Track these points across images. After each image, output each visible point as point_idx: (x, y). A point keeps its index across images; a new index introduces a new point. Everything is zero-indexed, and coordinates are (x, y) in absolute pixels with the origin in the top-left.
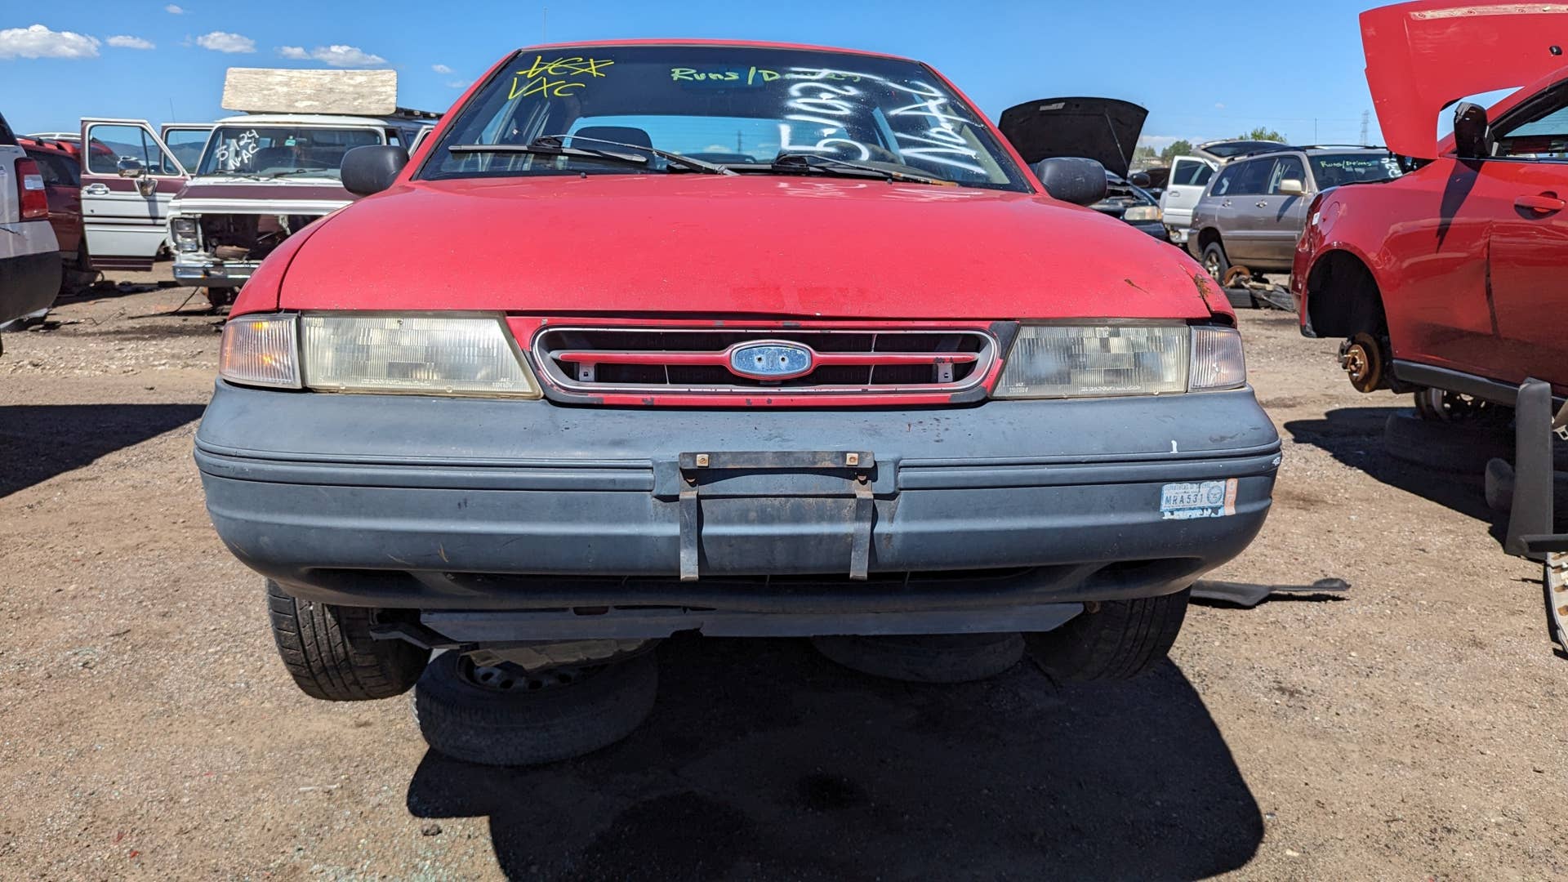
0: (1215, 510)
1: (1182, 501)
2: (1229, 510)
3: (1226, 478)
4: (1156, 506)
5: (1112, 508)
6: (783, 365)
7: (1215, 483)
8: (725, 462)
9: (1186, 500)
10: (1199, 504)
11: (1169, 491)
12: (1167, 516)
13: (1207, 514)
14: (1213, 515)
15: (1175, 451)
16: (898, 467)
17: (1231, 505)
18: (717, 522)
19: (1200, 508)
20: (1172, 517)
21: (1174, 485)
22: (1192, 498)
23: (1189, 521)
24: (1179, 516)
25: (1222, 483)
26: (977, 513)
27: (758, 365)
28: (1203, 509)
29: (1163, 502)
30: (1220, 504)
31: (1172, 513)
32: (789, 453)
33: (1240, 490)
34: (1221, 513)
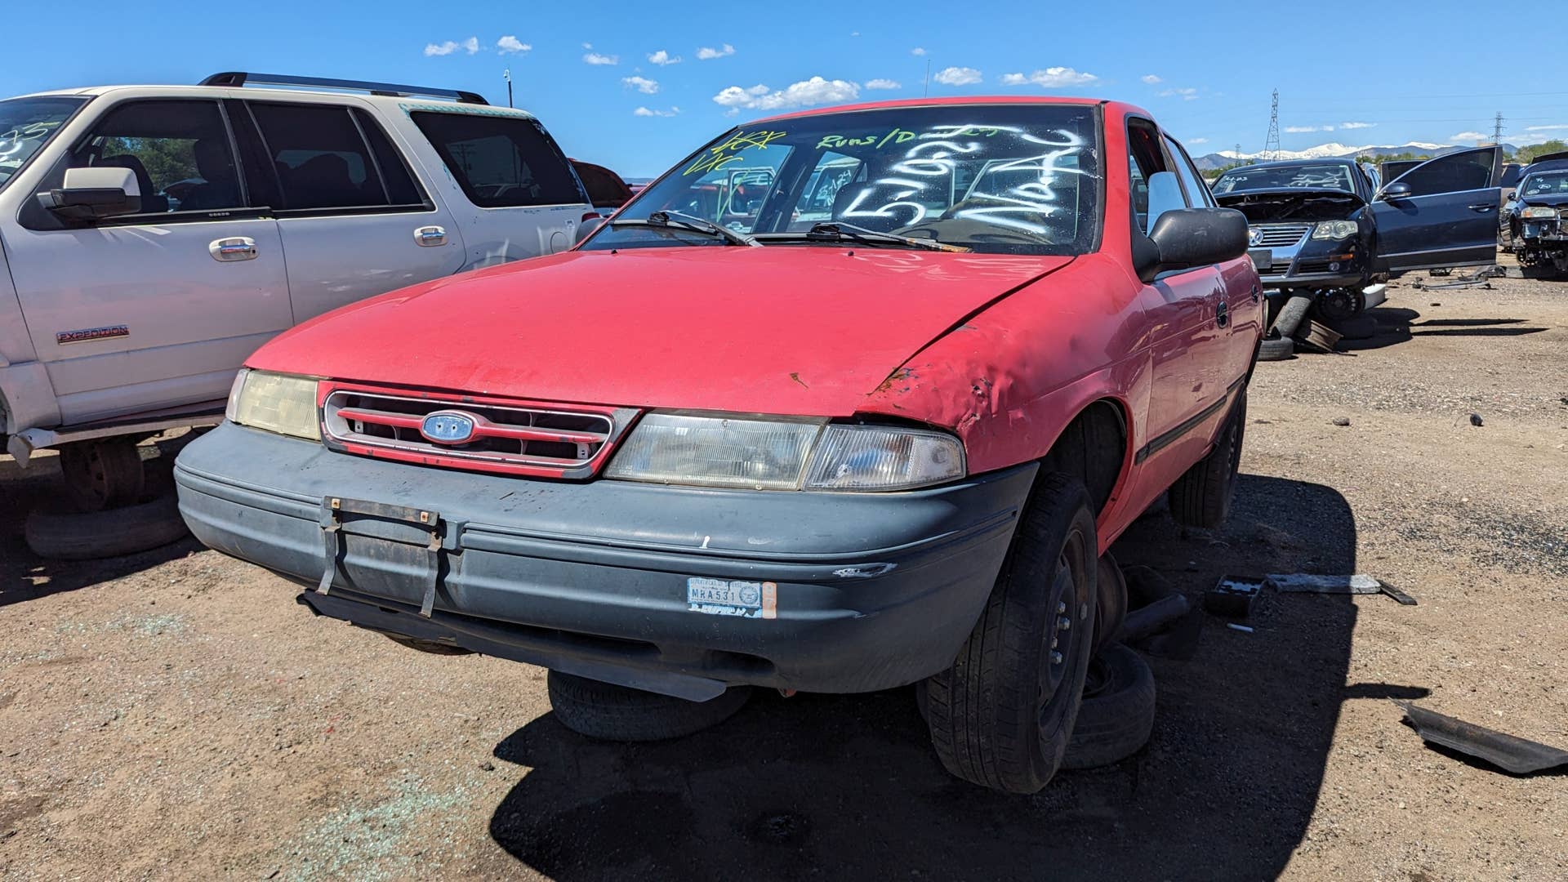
0: (751, 610)
1: (710, 596)
2: (769, 613)
3: (762, 580)
4: (684, 598)
5: (637, 592)
6: (453, 432)
7: (747, 584)
8: (351, 507)
9: (715, 596)
10: (730, 602)
11: (695, 584)
12: (694, 608)
13: (739, 613)
14: (747, 615)
15: (704, 546)
16: (462, 528)
17: (771, 608)
18: (359, 553)
19: (732, 606)
20: (699, 610)
21: (700, 579)
22: (722, 595)
23: (718, 617)
24: (706, 610)
25: (757, 585)
26: (520, 578)
27: (438, 430)
28: (736, 608)
29: (690, 594)
30: (756, 605)
31: (700, 606)
32: (390, 506)
33: (780, 595)
34: (757, 615)
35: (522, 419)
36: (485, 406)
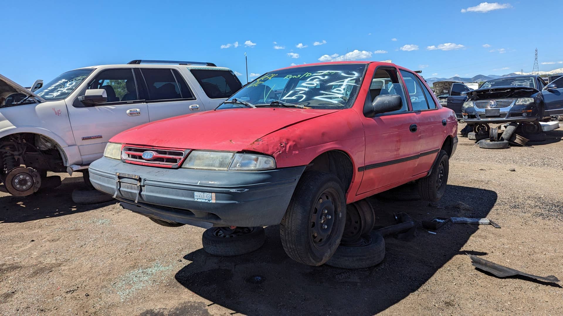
0: (209, 200)
1: (200, 197)
2: (214, 201)
3: (212, 192)
4: (193, 197)
5: (183, 196)
6: (149, 156)
7: (208, 193)
8: (121, 175)
9: (201, 197)
10: (204, 198)
11: (196, 193)
12: (196, 200)
13: (206, 201)
14: (208, 202)
15: (198, 184)
16: (145, 180)
17: (214, 200)
18: (123, 187)
19: (205, 199)
20: (197, 200)
21: (197, 192)
22: (202, 197)
23: (201, 202)
25: (210, 194)
26: (157, 192)
27: (146, 156)
28: (206, 200)
29: (195, 196)
30: (210, 199)
31: (197, 199)
32: (129, 174)
33: (216, 196)
34: (211, 202)
35: (165, 153)
36: (156, 150)
